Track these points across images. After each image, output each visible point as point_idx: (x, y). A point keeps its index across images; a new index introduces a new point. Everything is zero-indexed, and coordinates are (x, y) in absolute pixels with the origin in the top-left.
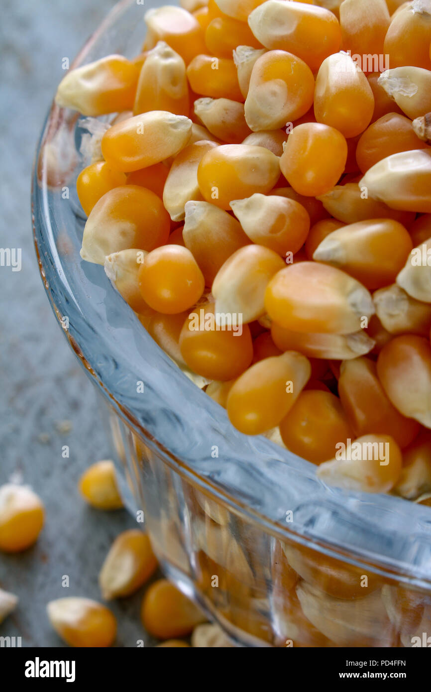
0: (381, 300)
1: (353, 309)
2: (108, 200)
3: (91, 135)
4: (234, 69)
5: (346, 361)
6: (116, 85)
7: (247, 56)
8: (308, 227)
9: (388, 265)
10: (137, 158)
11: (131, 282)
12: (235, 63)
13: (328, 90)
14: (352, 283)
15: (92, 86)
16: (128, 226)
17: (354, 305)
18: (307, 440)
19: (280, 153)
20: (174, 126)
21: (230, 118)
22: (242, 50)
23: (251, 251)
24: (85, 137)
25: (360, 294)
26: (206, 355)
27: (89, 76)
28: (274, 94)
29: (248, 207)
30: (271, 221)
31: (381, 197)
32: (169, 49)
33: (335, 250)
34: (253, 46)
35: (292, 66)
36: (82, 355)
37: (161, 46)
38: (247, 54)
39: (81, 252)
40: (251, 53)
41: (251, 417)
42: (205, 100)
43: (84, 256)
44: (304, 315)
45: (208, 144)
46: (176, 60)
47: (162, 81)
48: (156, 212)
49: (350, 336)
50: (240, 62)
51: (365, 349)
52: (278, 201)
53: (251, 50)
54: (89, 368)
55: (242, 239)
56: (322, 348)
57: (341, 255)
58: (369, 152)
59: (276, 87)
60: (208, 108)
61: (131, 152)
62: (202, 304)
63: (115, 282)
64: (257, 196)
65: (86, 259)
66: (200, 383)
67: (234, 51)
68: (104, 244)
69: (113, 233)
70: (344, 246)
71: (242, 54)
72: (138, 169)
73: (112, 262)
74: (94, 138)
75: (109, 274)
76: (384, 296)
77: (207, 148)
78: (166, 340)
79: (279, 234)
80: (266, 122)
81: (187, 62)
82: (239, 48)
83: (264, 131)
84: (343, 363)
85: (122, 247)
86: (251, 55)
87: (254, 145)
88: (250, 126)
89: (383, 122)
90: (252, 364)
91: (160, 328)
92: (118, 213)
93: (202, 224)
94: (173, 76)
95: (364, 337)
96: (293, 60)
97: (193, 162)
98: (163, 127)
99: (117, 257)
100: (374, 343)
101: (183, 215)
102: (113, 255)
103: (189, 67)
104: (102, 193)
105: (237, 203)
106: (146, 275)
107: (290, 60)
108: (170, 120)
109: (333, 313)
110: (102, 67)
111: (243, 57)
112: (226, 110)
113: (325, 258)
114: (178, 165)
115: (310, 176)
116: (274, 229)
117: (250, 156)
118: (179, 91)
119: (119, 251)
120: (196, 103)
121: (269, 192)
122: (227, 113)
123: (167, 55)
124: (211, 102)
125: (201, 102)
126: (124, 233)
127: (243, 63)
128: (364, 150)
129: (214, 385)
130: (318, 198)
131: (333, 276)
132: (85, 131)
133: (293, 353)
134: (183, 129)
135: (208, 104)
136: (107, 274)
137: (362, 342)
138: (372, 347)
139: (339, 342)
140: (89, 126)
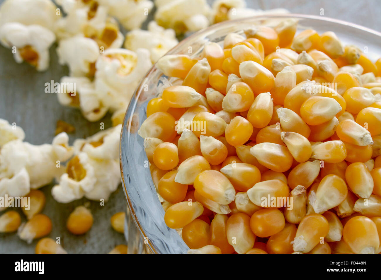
0: (238, 196)
1: (225, 196)
2: (157, 115)
3: (163, 85)
4: (227, 82)
5: (218, 214)
6: (182, 68)
7: (233, 79)
8: (226, 157)
9: (247, 184)
10: (174, 103)
11: (152, 151)
12: (228, 80)
13: (255, 107)
14: (230, 185)
15: (172, 65)
16: (160, 129)
17: (227, 195)
18: (190, 238)
19: (228, 123)
20: (193, 96)
21: (217, 101)
22: (232, 76)
23: (200, 158)
24: (161, 84)
25: (231, 191)
26: (167, 191)
27: (172, 60)
28: (236, 99)
29: (206, 140)
30: (212, 150)
31: (256, 157)
32: (207, 62)
33: (229, 171)
34: (238, 76)
35: (247, 91)
36: (122, 171)
37: (205, 60)
38: (234, 78)
39: (139, 131)
40: (235, 78)
41: (172, 221)
42: (211, 89)
43: (139, 133)
44: (207, 191)
45: (203, 108)
46: (208, 68)
47: (198, 74)
48: (172, 127)
49: (222, 206)
50: (230, 80)
51: (226, 213)
52: (218, 143)
53: (236, 77)
54: (123, 177)
55: (199, 152)
56: (210, 206)
57: (230, 174)
58: (262, 137)
59: (238, 97)
60: (211, 93)
61: (173, 100)
62: (174, 170)
63: (146, 148)
64: (211, 137)
65: (139, 134)
66: (162, 200)
67: (229, 75)
68: (148, 132)
69: (154, 129)
70: (233, 171)
71: (232, 77)
72: (173, 107)
73: (147, 141)
74: (164, 87)
75: (144, 145)
76: (240, 195)
77: (202, 110)
78: (156, 178)
79: (212, 156)
80: (229, 109)
81: (212, 70)
82: (232, 75)
83: (227, 111)
84: (217, 214)
85: (154, 136)
86: (235, 79)
87: (219, 116)
88: (223, 107)
89: (271, 128)
90: (183, 201)
91: (155, 173)
92: (158, 122)
93: (186, 139)
94: (204, 74)
95: (228, 208)
96: (248, 89)
97: (195, 113)
98: (188, 96)
99: (150, 139)
100: (231, 211)
101: (182, 133)
102: (148, 138)
103: (212, 73)
104: (156, 112)
105: (203, 137)
106: (158, 151)
107: (246, 89)
108: (192, 93)
109: (218, 194)
110: (179, 59)
111: (231, 79)
112: (217, 97)
113: (224, 172)
114: (188, 112)
115: (234, 138)
116: (211, 153)
117: (216, 121)
118: (203, 81)
119: (152, 137)
120: (207, 89)
121: (217, 138)
122: (217, 98)
123: (205, 65)
124: (213, 91)
125: (209, 89)
126: (157, 131)
127: (231, 81)
128: (260, 136)
129: (167, 203)
130: (235, 147)
131: (224, 180)
132: (162, 83)
133: (199, 203)
134: (196, 99)
135: (211, 91)
136: (144, 144)
137: (226, 209)
138: (229, 213)
139: (217, 206)
140: (163, 81)
